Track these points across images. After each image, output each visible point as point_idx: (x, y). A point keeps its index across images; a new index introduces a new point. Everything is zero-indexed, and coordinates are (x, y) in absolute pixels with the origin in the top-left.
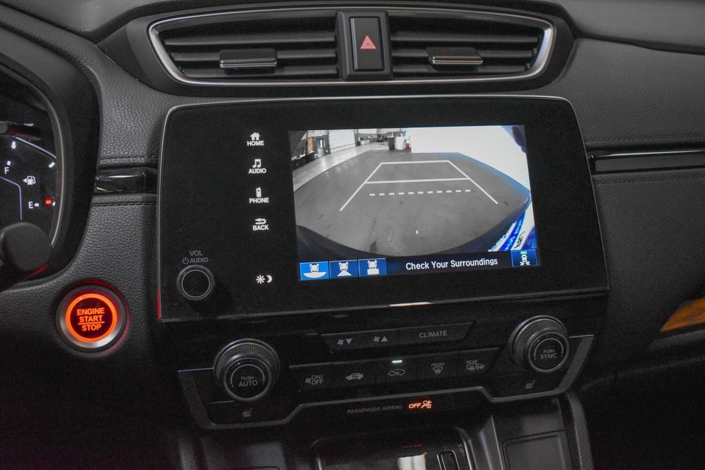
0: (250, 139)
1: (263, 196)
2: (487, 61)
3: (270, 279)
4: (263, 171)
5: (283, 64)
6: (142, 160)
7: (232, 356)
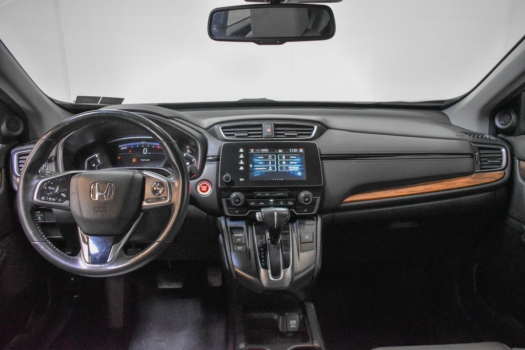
0: (240, 150)
1: (243, 162)
2: (299, 135)
3: (243, 180)
4: (243, 157)
5: (249, 135)
6: (217, 155)
7: (234, 195)
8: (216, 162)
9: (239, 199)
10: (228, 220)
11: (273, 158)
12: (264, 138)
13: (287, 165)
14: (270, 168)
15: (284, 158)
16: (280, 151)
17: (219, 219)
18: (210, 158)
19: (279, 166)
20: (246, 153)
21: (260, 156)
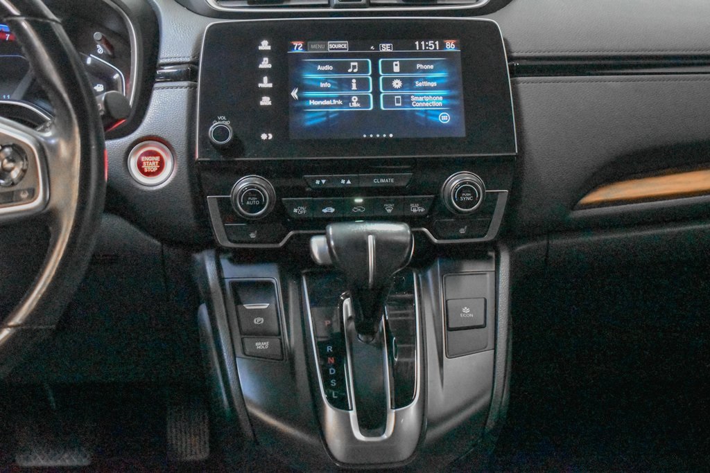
0: (261, 45)
1: (269, 82)
3: (271, 136)
4: (270, 66)
6: (188, 60)
7: (243, 184)
8: (185, 83)
9: (259, 198)
10: (225, 263)
11: (363, 68)
12: (337, 6)
13: (406, 93)
14: (355, 99)
15: (396, 69)
16: (386, 48)
17: (198, 257)
18: (167, 70)
19: (383, 93)
20: (280, 54)
21: (323, 64)
